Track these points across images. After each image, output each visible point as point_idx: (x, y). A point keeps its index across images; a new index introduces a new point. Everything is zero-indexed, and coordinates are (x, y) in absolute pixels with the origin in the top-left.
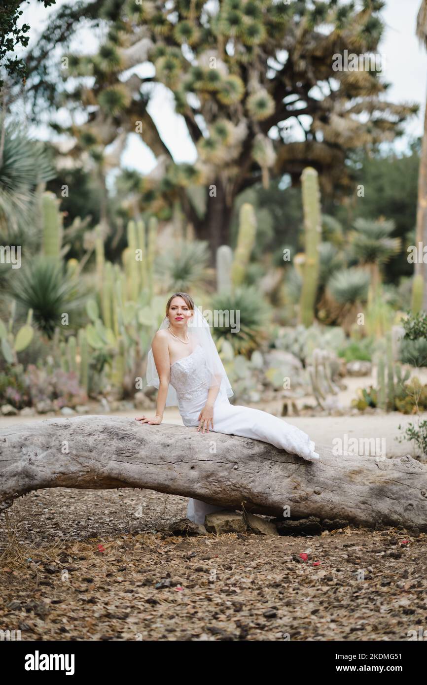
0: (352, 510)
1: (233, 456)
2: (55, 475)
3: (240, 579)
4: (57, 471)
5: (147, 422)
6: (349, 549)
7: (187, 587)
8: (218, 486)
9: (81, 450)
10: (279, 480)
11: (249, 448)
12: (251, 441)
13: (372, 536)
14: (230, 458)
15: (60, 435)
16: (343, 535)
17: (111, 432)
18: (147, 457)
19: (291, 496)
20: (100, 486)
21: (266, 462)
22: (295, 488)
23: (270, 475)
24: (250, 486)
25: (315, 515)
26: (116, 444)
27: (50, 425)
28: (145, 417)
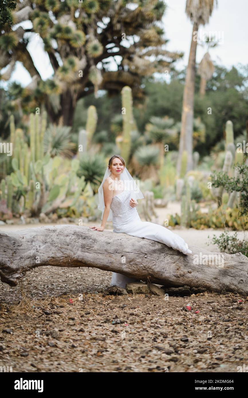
0: (209, 282)
1: (144, 250)
2: (49, 259)
3: (158, 320)
4: (51, 256)
5: (96, 230)
6: (211, 304)
7: (130, 324)
8: (136, 267)
9: (62, 244)
10: (169, 264)
11: (153, 246)
12: (154, 242)
13: (221, 297)
14: (143, 251)
15: (51, 236)
16: (204, 297)
17: (78, 235)
18: (98, 249)
19: (175, 274)
20: (71, 265)
21: (162, 254)
22: (178, 269)
23: (164, 261)
24: (153, 267)
25: (187, 285)
26: (81, 241)
27: (45, 230)
28: (96, 227)
